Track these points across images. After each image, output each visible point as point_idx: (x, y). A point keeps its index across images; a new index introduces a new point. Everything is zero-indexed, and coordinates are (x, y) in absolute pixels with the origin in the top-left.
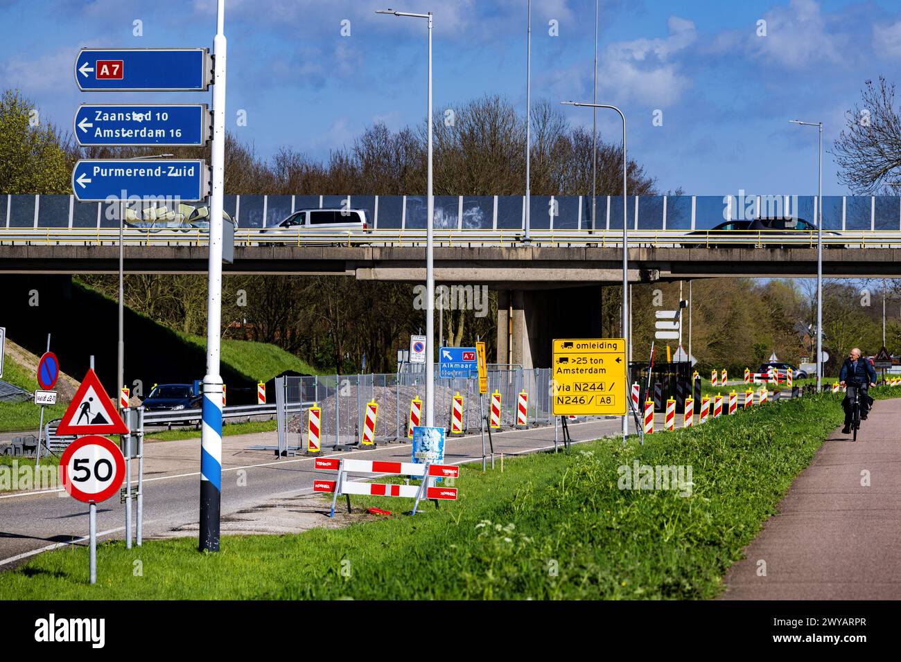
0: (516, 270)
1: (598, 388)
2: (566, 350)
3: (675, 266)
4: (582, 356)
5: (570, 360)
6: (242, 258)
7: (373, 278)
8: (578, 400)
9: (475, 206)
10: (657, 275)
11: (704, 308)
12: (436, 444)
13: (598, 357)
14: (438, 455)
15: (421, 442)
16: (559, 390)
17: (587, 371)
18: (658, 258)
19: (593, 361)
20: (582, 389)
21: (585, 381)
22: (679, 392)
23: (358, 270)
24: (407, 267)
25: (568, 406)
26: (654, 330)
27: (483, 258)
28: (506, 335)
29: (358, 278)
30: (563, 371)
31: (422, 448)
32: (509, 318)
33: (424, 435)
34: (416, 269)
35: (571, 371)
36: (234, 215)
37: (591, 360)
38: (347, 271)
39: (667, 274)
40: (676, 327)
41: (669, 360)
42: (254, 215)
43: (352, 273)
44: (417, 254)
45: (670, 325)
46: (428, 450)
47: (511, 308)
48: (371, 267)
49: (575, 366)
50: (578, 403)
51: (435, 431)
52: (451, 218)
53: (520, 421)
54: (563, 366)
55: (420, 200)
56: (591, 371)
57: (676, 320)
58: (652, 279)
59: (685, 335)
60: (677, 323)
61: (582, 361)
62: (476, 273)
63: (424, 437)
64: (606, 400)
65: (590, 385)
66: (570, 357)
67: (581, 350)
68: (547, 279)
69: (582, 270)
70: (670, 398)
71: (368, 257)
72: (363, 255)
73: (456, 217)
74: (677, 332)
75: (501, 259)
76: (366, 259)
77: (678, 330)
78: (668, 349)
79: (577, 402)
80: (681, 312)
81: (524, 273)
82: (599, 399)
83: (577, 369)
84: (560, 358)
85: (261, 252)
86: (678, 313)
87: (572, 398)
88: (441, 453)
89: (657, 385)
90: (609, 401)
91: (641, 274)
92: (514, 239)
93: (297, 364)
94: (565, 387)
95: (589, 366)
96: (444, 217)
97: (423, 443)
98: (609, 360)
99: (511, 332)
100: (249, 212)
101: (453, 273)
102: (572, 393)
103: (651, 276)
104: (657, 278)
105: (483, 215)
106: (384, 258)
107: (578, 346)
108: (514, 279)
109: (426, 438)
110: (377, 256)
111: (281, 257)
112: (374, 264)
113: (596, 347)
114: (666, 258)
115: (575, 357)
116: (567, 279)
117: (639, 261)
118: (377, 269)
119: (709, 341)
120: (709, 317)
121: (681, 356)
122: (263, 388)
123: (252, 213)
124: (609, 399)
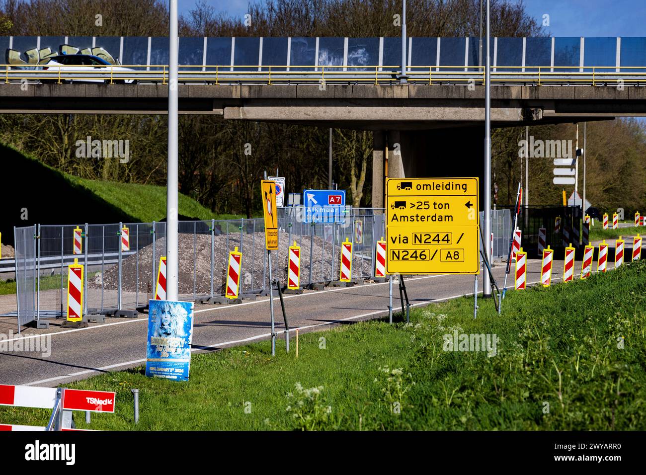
0: (392, 109)
1: (443, 240)
2: (404, 192)
3: (558, 104)
4: (423, 200)
5: (408, 205)
6: (105, 96)
7: (242, 117)
8: (418, 255)
9: (361, 48)
10: (540, 114)
11: (600, 158)
12: (181, 325)
13: (443, 201)
14: (183, 341)
15: (159, 323)
16: (394, 242)
17: (430, 218)
18: (541, 97)
19: (437, 206)
20: (423, 241)
21: (427, 231)
22: (565, 237)
23: (226, 109)
24: (278, 106)
25: (405, 262)
26: (552, 176)
27: (357, 97)
28: (382, 178)
29: (226, 117)
30: (399, 219)
31: (161, 331)
32: (385, 159)
33: (163, 312)
34: (287, 108)
35: (409, 219)
36: (118, 57)
37: (435, 204)
38: (214, 110)
39: (551, 113)
40: (572, 173)
41: (565, 204)
42: (137, 57)
43: (219, 111)
44: (287, 92)
45: (567, 172)
46: (168, 334)
47: (387, 149)
48: (239, 106)
49: (414, 212)
50: (419, 259)
51: (179, 307)
52: (336, 59)
53: (379, 272)
54: (399, 212)
55: (305, 42)
56: (434, 218)
57: (572, 167)
58: (535, 119)
59: (580, 182)
60: (574, 169)
61: (423, 206)
62: (349, 112)
63: (163, 316)
64: (452, 255)
65: (433, 236)
66: (408, 201)
67: (421, 192)
68: (424, 118)
69: (461, 109)
70: (547, 248)
71: (236, 95)
72: (231, 93)
73: (341, 59)
74: (573, 178)
75: (375, 97)
76: (234, 97)
77: (574, 176)
78: (564, 193)
79: (416, 257)
80: (577, 160)
81: (400, 112)
82: (445, 253)
83: (417, 216)
84: (396, 202)
85: (124, 90)
86: (574, 161)
87: (411, 253)
88: (187, 340)
89: (541, 230)
90: (456, 257)
91: (523, 113)
92: (391, 77)
93: (193, 206)
94: (402, 239)
95: (431, 212)
96: (329, 59)
97: (162, 324)
98: (457, 204)
99: (386, 175)
100: (132, 54)
101: (325, 112)
102: (411, 246)
103: (534, 115)
104: (540, 117)
105: (369, 56)
106: (253, 96)
107: (419, 187)
108: (389, 119)
109: (166, 317)
110: (246, 94)
111: (145, 95)
112: (243, 102)
113: (441, 188)
114: (550, 97)
115: (414, 200)
116: (445, 118)
117: (521, 99)
118: (246, 108)
119: (604, 187)
120: (604, 165)
121: (575, 200)
122: (126, 232)
123: (136, 55)
124: (456, 254)
